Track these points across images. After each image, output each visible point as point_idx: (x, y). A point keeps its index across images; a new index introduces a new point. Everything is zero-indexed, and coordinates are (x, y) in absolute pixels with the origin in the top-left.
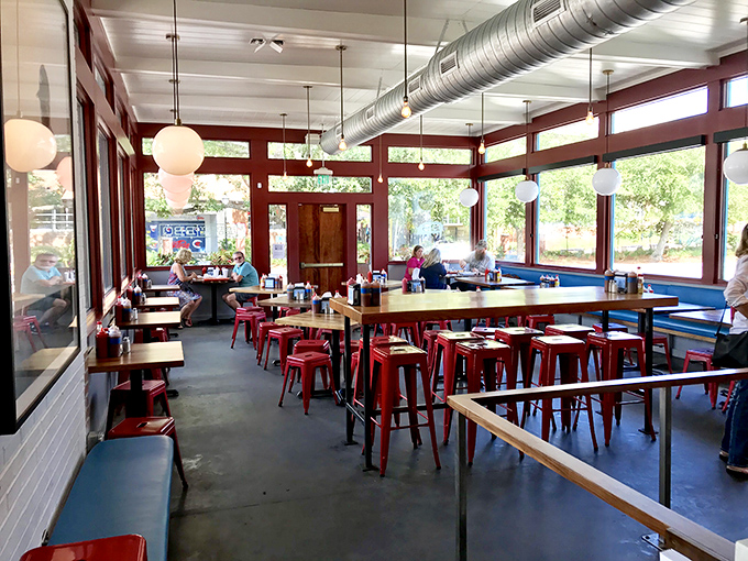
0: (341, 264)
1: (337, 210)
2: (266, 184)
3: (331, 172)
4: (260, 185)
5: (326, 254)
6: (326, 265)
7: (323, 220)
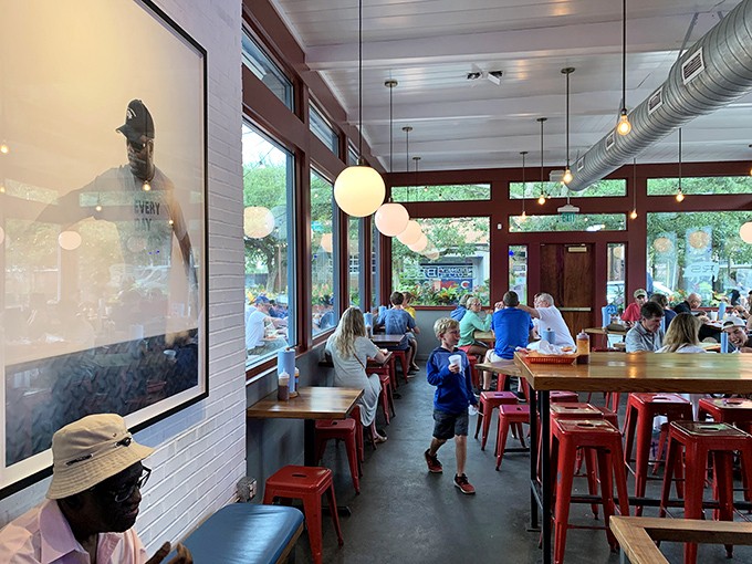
0: (589, 309)
1: (585, 249)
2: (506, 225)
3: (578, 210)
4: (500, 227)
5: (570, 298)
6: (571, 309)
7: (567, 261)
